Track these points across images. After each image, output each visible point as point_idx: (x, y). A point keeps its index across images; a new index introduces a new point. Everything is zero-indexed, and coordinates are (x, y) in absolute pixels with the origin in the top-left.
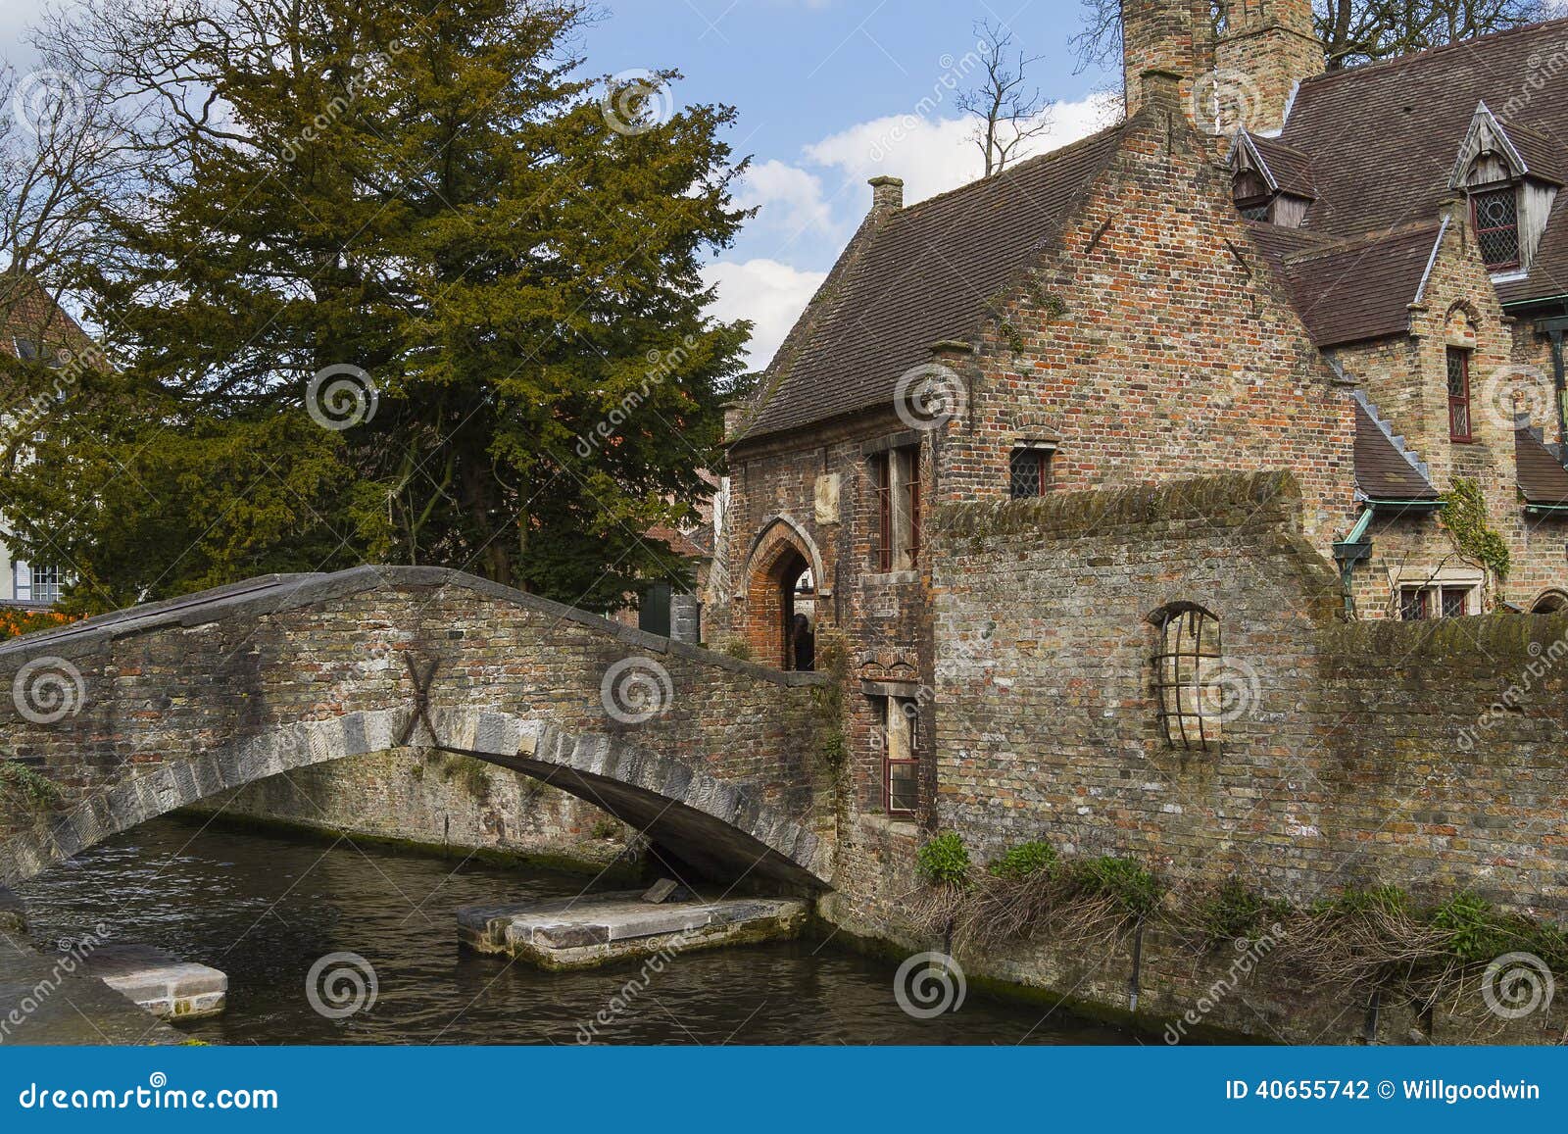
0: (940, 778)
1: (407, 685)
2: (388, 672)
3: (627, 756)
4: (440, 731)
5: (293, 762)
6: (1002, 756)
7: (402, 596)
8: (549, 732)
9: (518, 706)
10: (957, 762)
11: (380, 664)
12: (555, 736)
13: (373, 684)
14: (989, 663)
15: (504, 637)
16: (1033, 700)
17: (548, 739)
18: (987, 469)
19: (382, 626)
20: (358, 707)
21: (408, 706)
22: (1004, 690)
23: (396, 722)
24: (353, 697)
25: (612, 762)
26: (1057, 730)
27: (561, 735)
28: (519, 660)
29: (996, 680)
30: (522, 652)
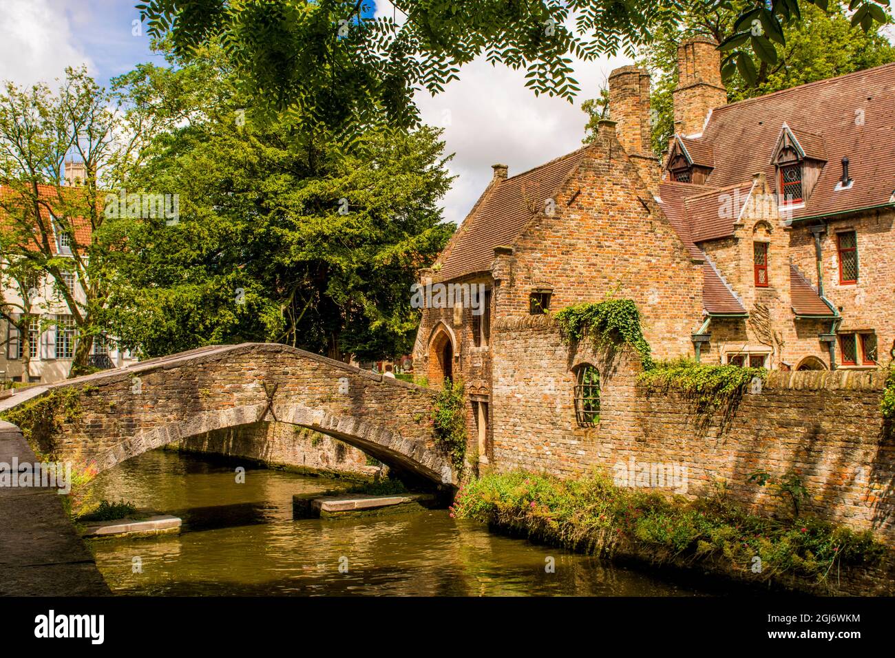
0: (495, 438)
1: (263, 394)
2: (255, 389)
3: (362, 426)
4: (278, 415)
5: (212, 427)
6: (517, 428)
7: (262, 356)
8: (327, 415)
9: (313, 405)
10: (501, 431)
11: (252, 385)
12: (329, 418)
13: (249, 394)
14: (513, 388)
15: (308, 374)
16: (530, 404)
17: (326, 419)
18: (518, 302)
19: (253, 369)
20: (241, 404)
21: (264, 404)
22: (519, 400)
23: (259, 411)
24: (239, 400)
25: (356, 429)
26: (538, 417)
27: (332, 417)
28: (314, 384)
29: (516, 395)
30: (315, 380)
